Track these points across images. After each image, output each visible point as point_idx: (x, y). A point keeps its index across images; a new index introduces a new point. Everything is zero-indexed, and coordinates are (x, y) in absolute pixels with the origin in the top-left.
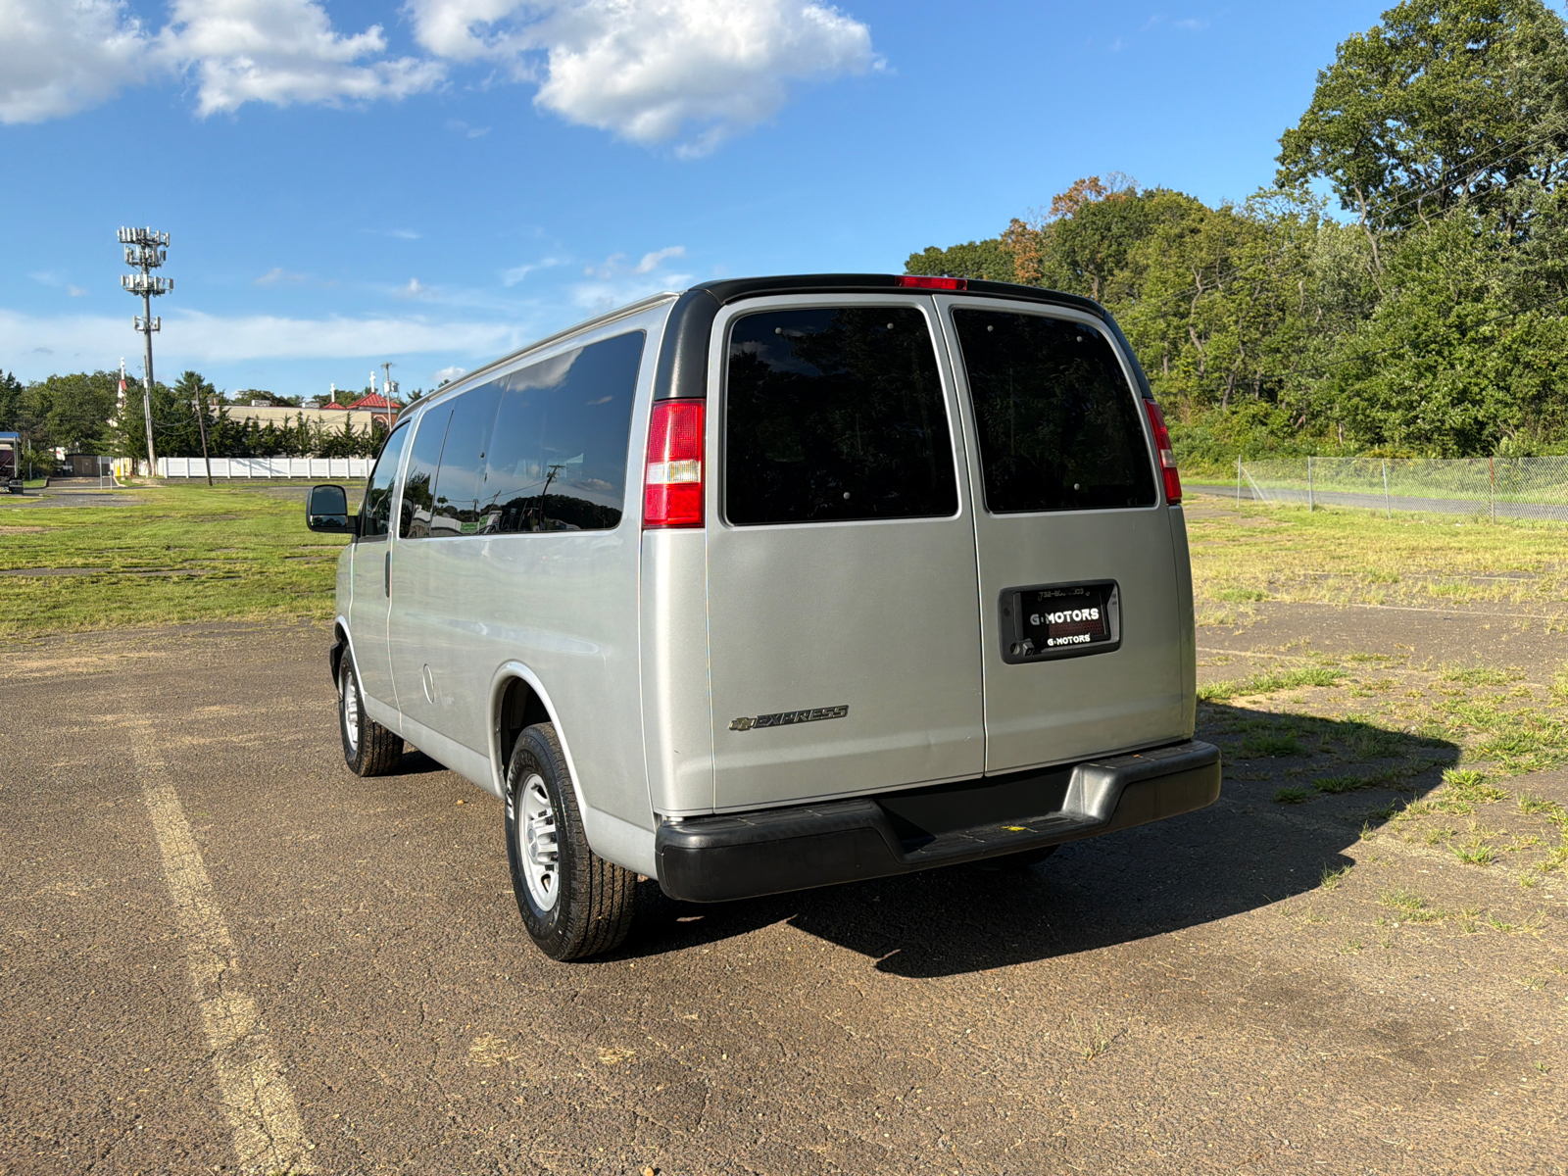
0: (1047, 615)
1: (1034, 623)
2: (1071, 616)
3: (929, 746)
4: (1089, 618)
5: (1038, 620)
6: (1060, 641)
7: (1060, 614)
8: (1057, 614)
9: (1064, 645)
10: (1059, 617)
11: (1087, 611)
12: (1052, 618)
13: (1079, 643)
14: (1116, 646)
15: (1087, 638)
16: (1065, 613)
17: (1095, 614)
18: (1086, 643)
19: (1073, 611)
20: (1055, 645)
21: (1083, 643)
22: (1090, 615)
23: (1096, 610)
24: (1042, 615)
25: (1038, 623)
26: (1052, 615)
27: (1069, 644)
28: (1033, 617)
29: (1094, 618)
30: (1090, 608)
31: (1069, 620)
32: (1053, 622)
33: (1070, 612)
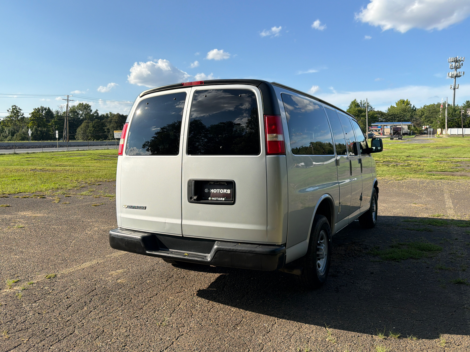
0: (211, 189)
1: (206, 191)
2: (219, 191)
3: (165, 223)
4: (226, 193)
5: (207, 191)
6: (213, 199)
7: (216, 190)
8: (214, 190)
9: (214, 200)
10: (215, 191)
11: (226, 190)
12: (212, 191)
13: (220, 200)
14: (233, 204)
15: (223, 199)
16: (217, 190)
17: (229, 191)
18: (223, 201)
19: (220, 189)
20: (211, 200)
21: (221, 200)
22: (227, 191)
23: (230, 190)
24: (209, 189)
25: (207, 192)
26: (213, 190)
27: (216, 200)
28: (206, 189)
29: (228, 193)
30: (227, 189)
31: (218, 192)
32: (212, 192)
33: (219, 190)
